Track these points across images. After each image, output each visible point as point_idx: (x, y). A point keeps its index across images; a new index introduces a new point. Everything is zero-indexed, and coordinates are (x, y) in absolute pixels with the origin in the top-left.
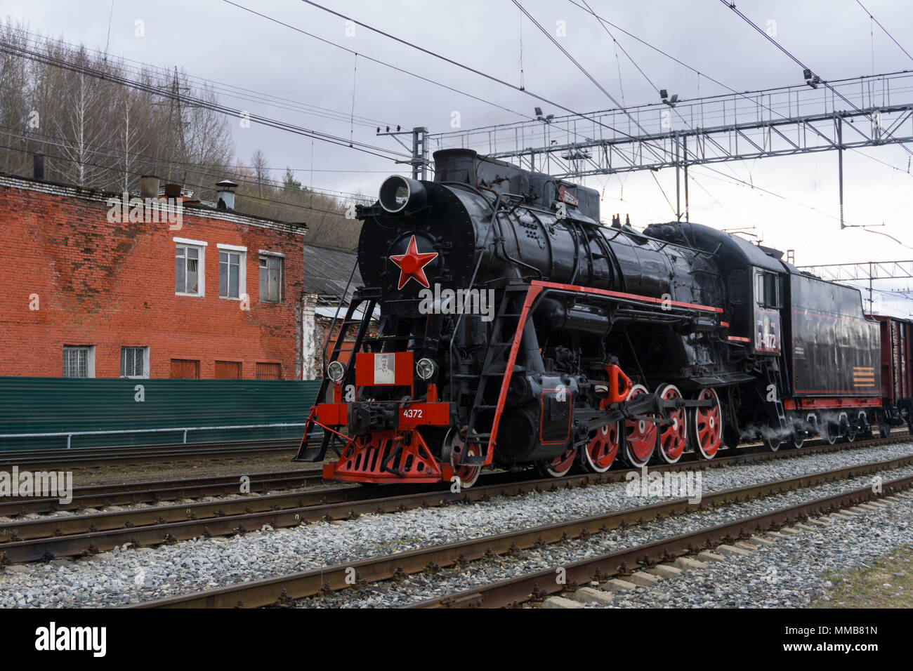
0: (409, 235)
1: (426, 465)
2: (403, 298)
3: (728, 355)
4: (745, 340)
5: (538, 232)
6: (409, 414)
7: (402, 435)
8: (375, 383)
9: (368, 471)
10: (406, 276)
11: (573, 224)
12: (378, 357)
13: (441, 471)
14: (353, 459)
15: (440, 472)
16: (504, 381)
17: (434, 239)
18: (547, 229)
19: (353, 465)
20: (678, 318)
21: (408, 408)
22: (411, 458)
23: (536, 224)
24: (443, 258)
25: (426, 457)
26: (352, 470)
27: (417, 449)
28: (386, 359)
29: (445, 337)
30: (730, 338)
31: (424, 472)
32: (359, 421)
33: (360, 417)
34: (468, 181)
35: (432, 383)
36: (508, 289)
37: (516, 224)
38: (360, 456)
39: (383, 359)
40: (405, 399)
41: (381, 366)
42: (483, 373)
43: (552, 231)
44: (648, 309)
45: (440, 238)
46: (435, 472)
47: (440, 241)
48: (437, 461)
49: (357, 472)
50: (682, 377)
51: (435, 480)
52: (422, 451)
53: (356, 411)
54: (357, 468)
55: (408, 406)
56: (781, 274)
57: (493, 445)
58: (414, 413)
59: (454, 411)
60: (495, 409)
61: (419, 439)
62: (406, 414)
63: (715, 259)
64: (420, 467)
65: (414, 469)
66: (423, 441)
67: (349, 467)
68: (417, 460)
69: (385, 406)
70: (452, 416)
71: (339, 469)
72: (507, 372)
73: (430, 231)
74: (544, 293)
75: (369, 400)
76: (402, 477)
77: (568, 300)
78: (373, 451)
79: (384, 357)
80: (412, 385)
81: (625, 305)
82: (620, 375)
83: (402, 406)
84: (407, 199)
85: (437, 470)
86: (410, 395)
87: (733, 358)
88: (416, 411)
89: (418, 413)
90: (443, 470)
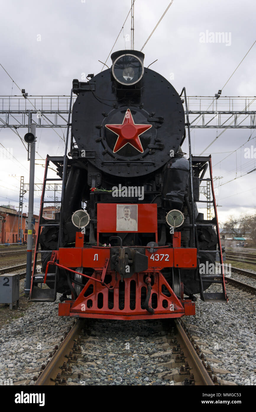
0: (126, 108)
1: (170, 303)
2: (118, 160)
6: (156, 257)
8: (117, 230)
9: (116, 309)
10: (123, 142)
12: (120, 207)
13: (184, 307)
14: (94, 298)
15: (183, 309)
19: (95, 304)
21: (154, 253)
22: (155, 298)
24: (156, 130)
25: (169, 295)
26: (94, 308)
27: (160, 288)
28: (129, 210)
31: (169, 309)
35: (178, 231)
38: (101, 296)
39: (125, 209)
40: (151, 244)
41: (124, 216)
45: (153, 113)
46: (178, 309)
47: (153, 116)
48: (179, 298)
49: (101, 310)
51: (179, 316)
53: (126, 255)
54: (100, 306)
55: (157, 251)
58: (160, 257)
61: (163, 279)
62: (152, 258)
64: (165, 304)
65: (160, 307)
66: (166, 282)
67: (90, 305)
68: (161, 298)
73: (143, 108)
75: (105, 245)
76: (151, 313)
78: (116, 291)
79: (127, 208)
80: (156, 232)
85: (181, 307)
86: (155, 241)
88: (163, 255)
89: (165, 257)
90: (185, 305)
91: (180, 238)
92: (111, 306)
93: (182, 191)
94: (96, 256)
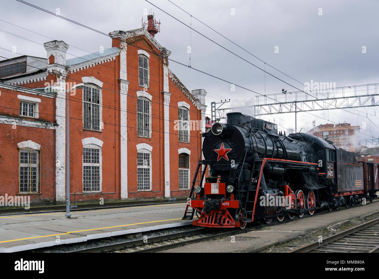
0: (222, 142)
1: (230, 222)
2: (219, 164)
3: (318, 179)
4: (324, 174)
5: (262, 140)
6: (224, 204)
7: (221, 211)
8: (211, 193)
9: (210, 223)
10: (220, 156)
11: (272, 136)
12: (212, 184)
14: (204, 219)
16: (257, 193)
17: (230, 144)
18: (265, 139)
19: (204, 221)
20: (303, 168)
22: (225, 220)
23: (261, 137)
24: (233, 150)
25: (230, 219)
26: (204, 223)
27: (227, 216)
29: (237, 178)
30: (320, 173)
31: (230, 224)
32: (208, 207)
33: (209, 205)
34: (239, 123)
35: (233, 194)
36: (255, 161)
37: (256, 138)
38: (206, 218)
40: (223, 199)
41: (214, 188)
42: (249, 190)
43: (266, 139)
44: (296, 165)
45: (232, 143)
46: (233, 224)
47: (232, 145)
48: (234, 220)
49: (206, 223)
50: (304, 187)
51: (234, 227)
52: (229, 217)
53: (207, 203)
54: (205, 222)
55: (224, 201)
56: (334, 150)
57: (254, 215)
58: (226, 204)
59: (240, 203)
60: (254, 202)
63: (312, 145)
64: (228, 222)
65: (226, 223)
66: (229, 213)
67: (202, 221)
68: (227, 220)
69: (216, 201)
70: (240, 205)
71: (198, 223)
72: (257, 190)
73: (228, 141)
74: (267, 162)
75: (209, 199)
76: (222, 225)
77: (273, 164)
78: (211, 216)
79: (215, 184)
80: (225, 194)
81: (289, 164)
82: (289, 188)
83: (222, 201)
84: (221, 131)
85: (234, 223)
86: (224, 198)
87: (319, 180)
89: (228, 204)
90: (236, 223)
91: (233, 197)
92: (208, 222)
93: (234, 178)
94: (203, 203)
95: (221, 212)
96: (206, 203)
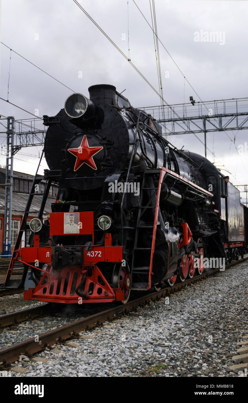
0: (83, 135)
1: (104, 290)
2: (77, 177)
4: (219, 212)
5: (150, 140)
6: (91, 254)
7: (85, 269)
8: (64, 233)
9: (61, 295)
10: (81, 161)
12: (67, 215)
13: (115, 293)
14: (48, 287)
15: (115, 295)
17: (100, 137)
19: (48, 291)
21: (90, 251)
22: (92, 286)
23: (148, 136)
24: (106, 151)
25: (103, 284)
26: (47, 294)
27: (97, 278)
28: (73, 217)
29: (117, 201)
30: (215, 210)
31: (103, 294)
32: (60, 260)
33: (61, 257)
35: (109, 233)
36: (146, 172)
39: (70, 217)
40: (88, 244)
41: (69, 222)
43: (155, 141)
45: (104, 137)
46: (110, 295)
47: (103, 139)
48: (112, 287)
49: (52, 295)
51: (111, 300)
52: (100, 280)
53: (57, 253)
54: (51, 292)
55: (91, 249)
57: (152, 275)
58: (95, 253)
59: (124, 252)
60: (150, 250)
61: (98, 272)
62: (89, 254)
64: (100, 291)
65: (95, 294)
66: (101, 274)
67: (45, 292)
68: (97, 286)
69: (74, 249)
71: (36, 294)
72: (155, 225)
73: (96, 133)
74: (166, 176)
75: (59, 245)
76: (88, 298)
79: (72, 215)
80: (93, 234)
81: (189, 188)
82: (188, 229)
83: (87, 249)
85: (112, 293)
86: (92, 241)
88: (96, 253)
89: (99, 254)
90: (116, 293)
91: (111, 239)
92: (58, 293)
93: (111, 201)
94: (48, 253)
95: (85, 271)
96: (56, 251)
